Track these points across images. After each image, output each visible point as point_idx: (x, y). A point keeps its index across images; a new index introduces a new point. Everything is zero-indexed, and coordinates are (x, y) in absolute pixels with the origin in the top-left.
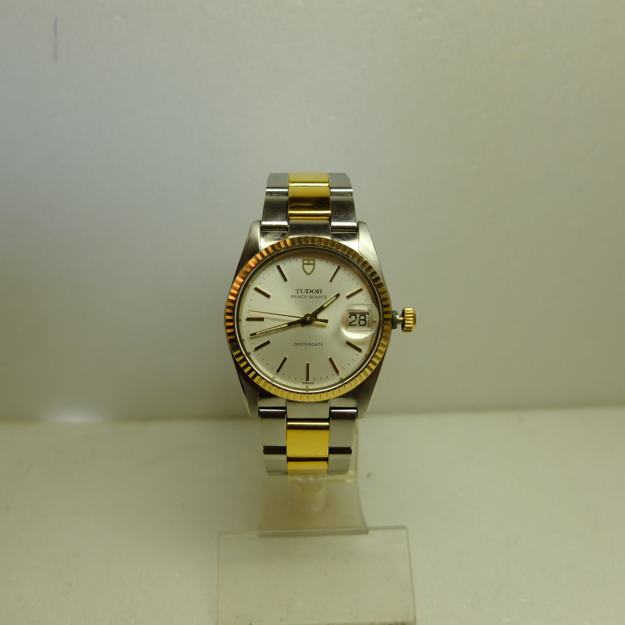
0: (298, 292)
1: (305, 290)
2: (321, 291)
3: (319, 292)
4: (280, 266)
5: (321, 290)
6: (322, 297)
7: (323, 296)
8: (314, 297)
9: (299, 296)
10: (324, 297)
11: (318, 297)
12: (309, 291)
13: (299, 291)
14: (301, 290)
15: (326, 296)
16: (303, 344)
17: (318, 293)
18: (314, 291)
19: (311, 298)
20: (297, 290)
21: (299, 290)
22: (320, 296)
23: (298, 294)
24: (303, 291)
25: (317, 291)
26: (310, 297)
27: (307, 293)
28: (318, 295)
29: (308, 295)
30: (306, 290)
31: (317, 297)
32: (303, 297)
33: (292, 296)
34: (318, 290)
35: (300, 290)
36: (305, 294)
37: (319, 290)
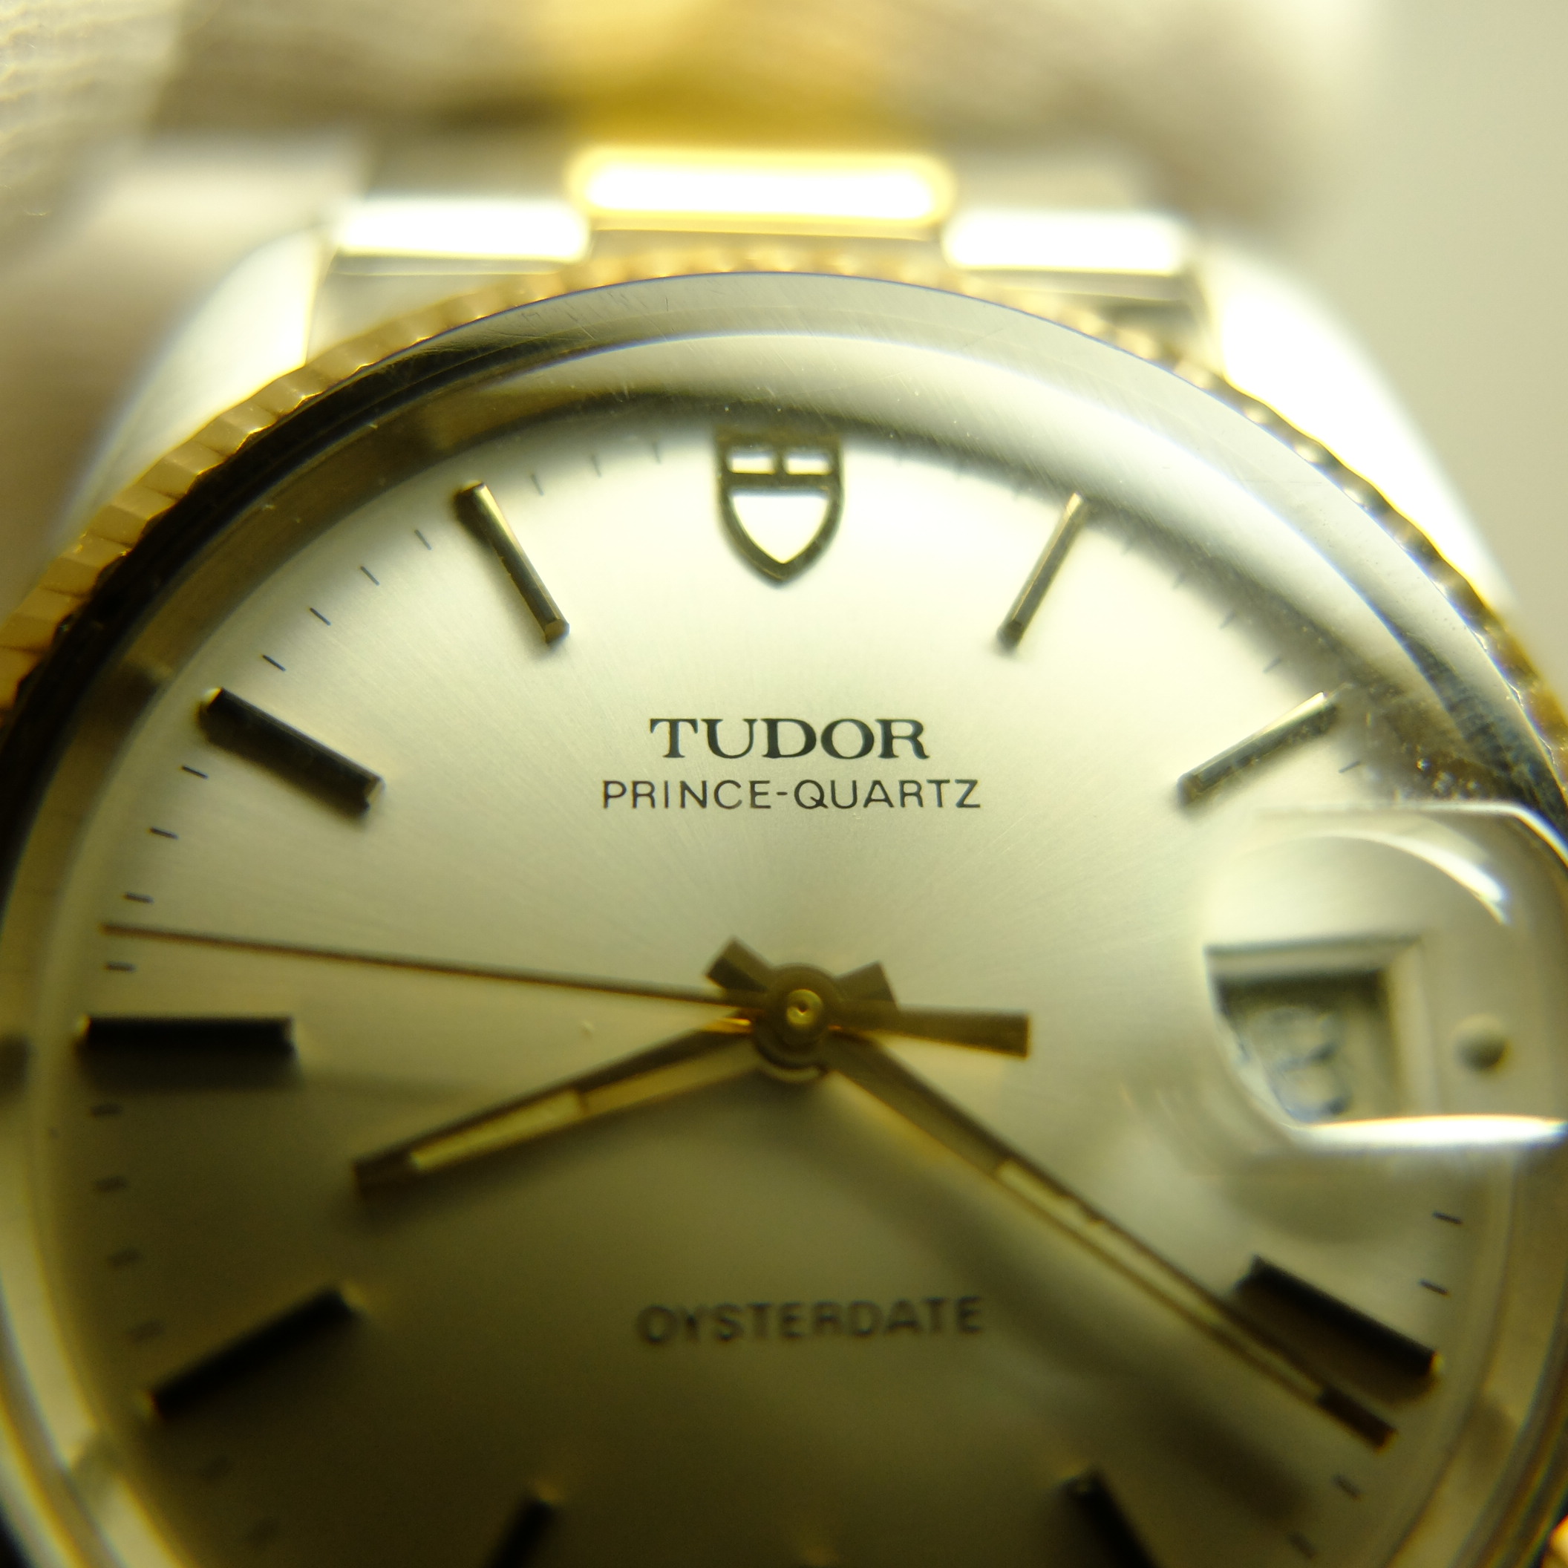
0: (674, 752)
1: (751, 722)
2: (914, 738)
3: (903, 748)
4: (485, 494)
5: (918, 728)
6: (929, 792)
7: (939, 783)
8: (844, 797)
9: (684, 787)
10: (953, 793)
11: (895, 798)
12: (791, 738)
13: (693, 741)
14: (712, 724)
15: (973, 784)
16: (746, 1321)
17: (888, 753)
18: (848, 739)
19: (820, 803)
20: (664, 728)
21: (684, 729)
22: (910, 788)
23: (674, 772)
24: (730, 738)
25: (877, 731)
26: (809, 793)
27: (773, 752)
28: (892, 772)
29: (783, 774)
30: (761, 730)
31: (878, 794)
32: (728, 794)
33: (614, 790)
34: (886, 725)
35: (703, 728)
36: (757, 766)
37: (900, 730)
